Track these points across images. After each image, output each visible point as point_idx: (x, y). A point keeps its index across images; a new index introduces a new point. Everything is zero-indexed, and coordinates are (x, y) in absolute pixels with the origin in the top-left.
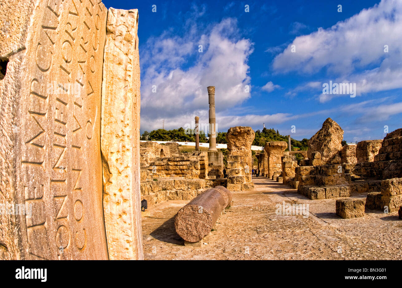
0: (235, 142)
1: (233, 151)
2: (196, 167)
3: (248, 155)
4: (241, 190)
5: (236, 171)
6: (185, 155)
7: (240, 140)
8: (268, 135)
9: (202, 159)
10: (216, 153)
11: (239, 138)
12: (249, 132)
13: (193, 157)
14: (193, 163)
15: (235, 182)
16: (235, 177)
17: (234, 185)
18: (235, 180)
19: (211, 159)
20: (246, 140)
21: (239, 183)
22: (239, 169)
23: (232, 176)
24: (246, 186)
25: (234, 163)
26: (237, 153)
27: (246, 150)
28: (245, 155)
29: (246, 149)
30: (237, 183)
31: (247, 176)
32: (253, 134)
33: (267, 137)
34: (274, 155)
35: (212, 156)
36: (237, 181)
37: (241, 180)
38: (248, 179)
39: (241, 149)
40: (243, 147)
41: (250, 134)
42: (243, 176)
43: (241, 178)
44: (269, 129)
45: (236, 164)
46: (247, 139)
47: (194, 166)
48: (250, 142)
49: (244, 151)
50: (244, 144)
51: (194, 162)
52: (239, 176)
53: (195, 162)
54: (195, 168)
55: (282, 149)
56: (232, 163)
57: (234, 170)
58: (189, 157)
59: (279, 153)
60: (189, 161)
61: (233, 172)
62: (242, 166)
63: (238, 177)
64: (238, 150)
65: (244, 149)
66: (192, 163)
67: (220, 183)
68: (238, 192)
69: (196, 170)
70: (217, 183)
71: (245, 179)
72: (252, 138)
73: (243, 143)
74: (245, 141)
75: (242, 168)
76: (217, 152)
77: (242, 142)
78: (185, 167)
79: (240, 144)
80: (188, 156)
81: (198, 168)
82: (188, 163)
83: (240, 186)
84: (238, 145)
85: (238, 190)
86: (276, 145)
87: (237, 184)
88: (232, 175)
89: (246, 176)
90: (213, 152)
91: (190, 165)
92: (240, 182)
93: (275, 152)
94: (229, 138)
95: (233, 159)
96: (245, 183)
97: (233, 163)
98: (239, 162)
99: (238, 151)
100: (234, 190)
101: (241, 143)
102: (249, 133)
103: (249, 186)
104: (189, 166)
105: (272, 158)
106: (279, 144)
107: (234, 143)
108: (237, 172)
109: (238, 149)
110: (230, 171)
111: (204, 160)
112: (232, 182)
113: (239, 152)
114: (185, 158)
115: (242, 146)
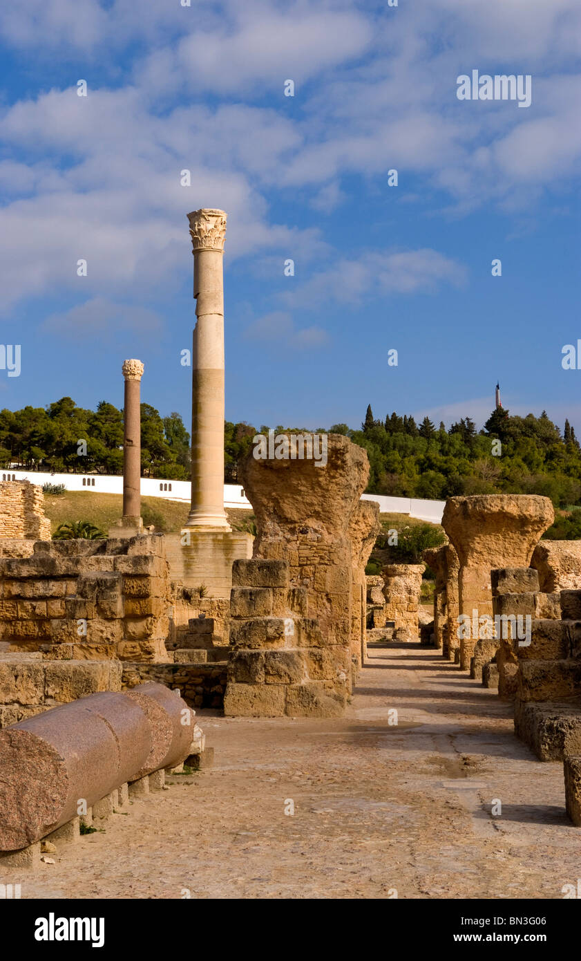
0: (276, 501)
1: (271, 539)
2: (105, 606)
3: (334, 557)
4: (286, 713)
5: (266, 627)
6: (60, 551)
7: (299, 492)
8: (515, 448)
9: (140, 572)
10: (220, 537)
11: (295, 482)
12: (338, 458)
13: (98, 561)
14: (93, 588)
15: (261, 677)
16: (259, 654)
17: (257, 692)
18: (259, 666)
19: (195, 567)
20: (328, 490)
21: (276, 680)
22: (281, 622)
23: (248, 650)
24: (305, 696)
25: (261, 591)
26: (285, 549)
27: (326, 536)
28: (321, 558)
29: (325, 533)
30: (270, 679)
31: (315, 651)
32: (359, 464)
33: (511, 456)
34: (486, 556)
35: (200, 553)
36: (267, 673)
37: (284, 667)
38: (321, 667)
39: (304, 532)
40: (312, 523)
41: (343, 468)
42: (299, 654)
43: (288, 658)
44: (523, 416)
45: (271, 598)
46: (333, 487)
47: (97, 605)
48: (343, 503)
49: (318, 541)
50: (318, 508)
51: (99, 583)
52: (281, 650)
53: (102, 586)
54: (101, 611)
55: (524, 533)
56: (251, 594)
57: (257, 623)
58: (77, 562)
59: (511, 551)
60: (74, 577)
61: (253, 632)
62: (297, 608)
63: (274, 654)
64: (289, 536)
65: (316, 531)
66: (87, 588)
67: (200, 680)
68: (270, 721)
69: (107, 624)
70: (186, 679)
71: (306, 665)
72: (354, 485)
73: (312, 504)
74: (323, 496)
75: (298, 617)
76: (226, 535)
77: (308, 499)
78: (57, 607)
79: (298, 511)
80: (75, 555)
81: (113, 613)
82: (72, 587)
83: (279, 693)
84: (290, 511)
85: (273, 711)
86: (495, 509)
87: (269, 688)
88: (249, 647)
89: (311, 654)
90: (208, 534)
91: (80, 599)
92: (280, 676)
93: (494, 546)
94: (250, 483)
95: (259, 578)
96: (305, 681)
97: (258, 593)
98: (285, 592)
99: (288, 541)
100: (253, 711)
101: (302, 507)
102: (339, 462)
103: (321, 697)
104: (76, 603)
105: (477, 570)
106: (512, 509)
107: (271, 504)
108: (271, 631)
109: (292, 531)
110: (242, 629)
111: (146, 576)
112: (249, 679)
113: (292, 547)
114: (62, 566)
115: (309, 516)
